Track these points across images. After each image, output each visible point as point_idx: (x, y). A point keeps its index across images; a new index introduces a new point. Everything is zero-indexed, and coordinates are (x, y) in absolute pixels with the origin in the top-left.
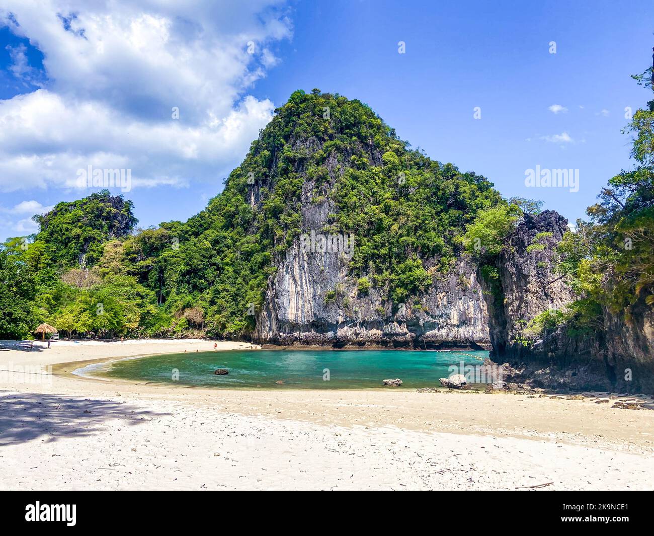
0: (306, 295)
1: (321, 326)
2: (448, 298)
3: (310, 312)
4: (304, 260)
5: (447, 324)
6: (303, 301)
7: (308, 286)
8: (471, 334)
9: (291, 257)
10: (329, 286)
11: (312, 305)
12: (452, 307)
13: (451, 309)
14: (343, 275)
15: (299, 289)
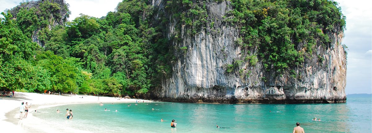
0: (210, 67)
1: (221, 89)
2: (312, 70)
3: (213, 79)
4: (209, 42)
5: (311, 88)
6: (207, 72)
7: (212, 61)
8: (324, 95)
9: (199, 39)
10: (228, 61)
11: (215, 74)
12: (315, 76)
13: (314, 78)
14: (238, 53)
15: (205, 62)
